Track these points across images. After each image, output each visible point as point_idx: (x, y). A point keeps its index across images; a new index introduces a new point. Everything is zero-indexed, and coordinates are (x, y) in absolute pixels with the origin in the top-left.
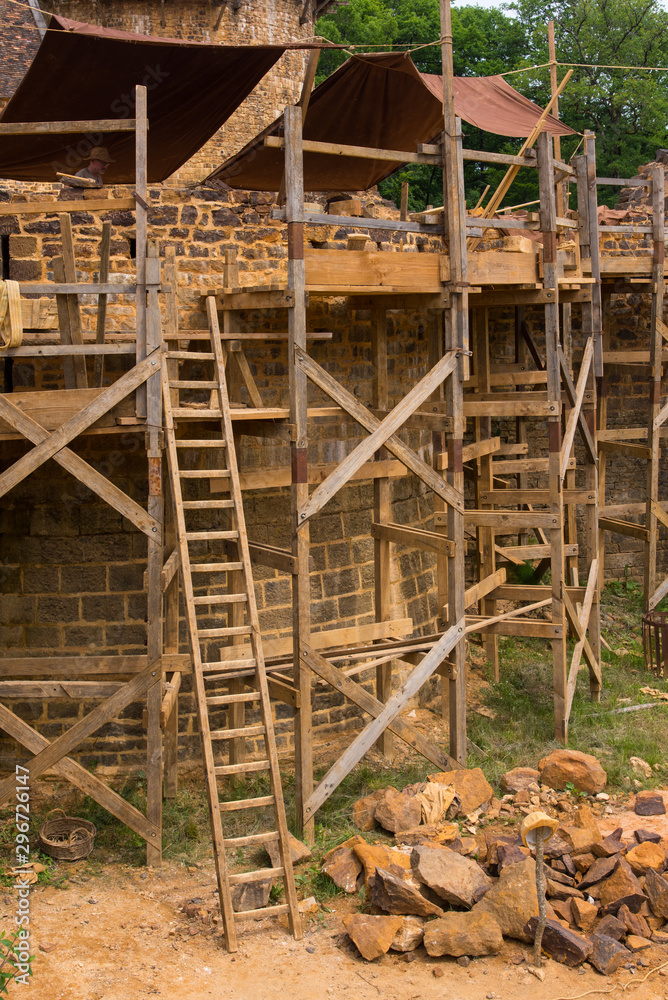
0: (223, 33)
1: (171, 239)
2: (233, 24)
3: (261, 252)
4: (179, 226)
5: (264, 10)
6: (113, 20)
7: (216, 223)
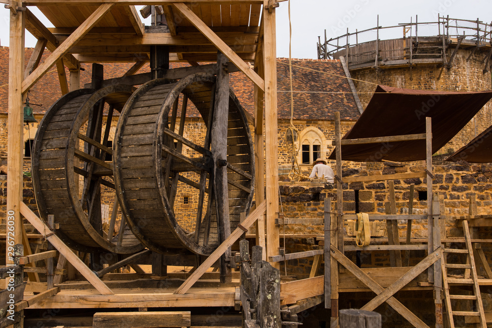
0: (442, 81)
1: (440, 191)
2: (447, 76)
3: (488, 196)
4: (444, 184)
5: (464, 68)
6: (386, 79)
7: (463, 182)
